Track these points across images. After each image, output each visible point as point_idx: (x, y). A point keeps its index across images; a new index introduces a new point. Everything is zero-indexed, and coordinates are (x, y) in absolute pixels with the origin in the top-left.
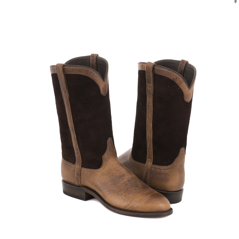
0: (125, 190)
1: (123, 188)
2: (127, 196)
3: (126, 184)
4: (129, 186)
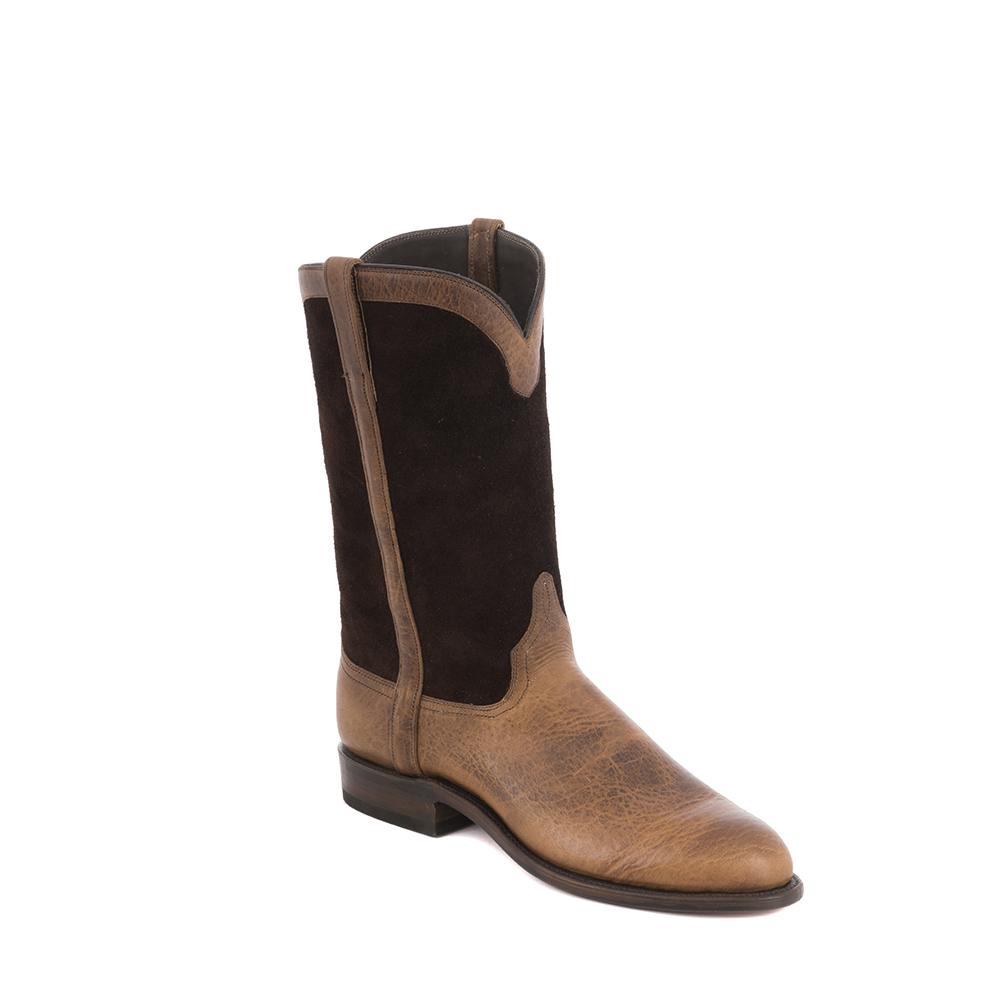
0: (606, 794)
1: (594, 787)
2: (611, 822)
3: (608, 769)
4: (619, 779)
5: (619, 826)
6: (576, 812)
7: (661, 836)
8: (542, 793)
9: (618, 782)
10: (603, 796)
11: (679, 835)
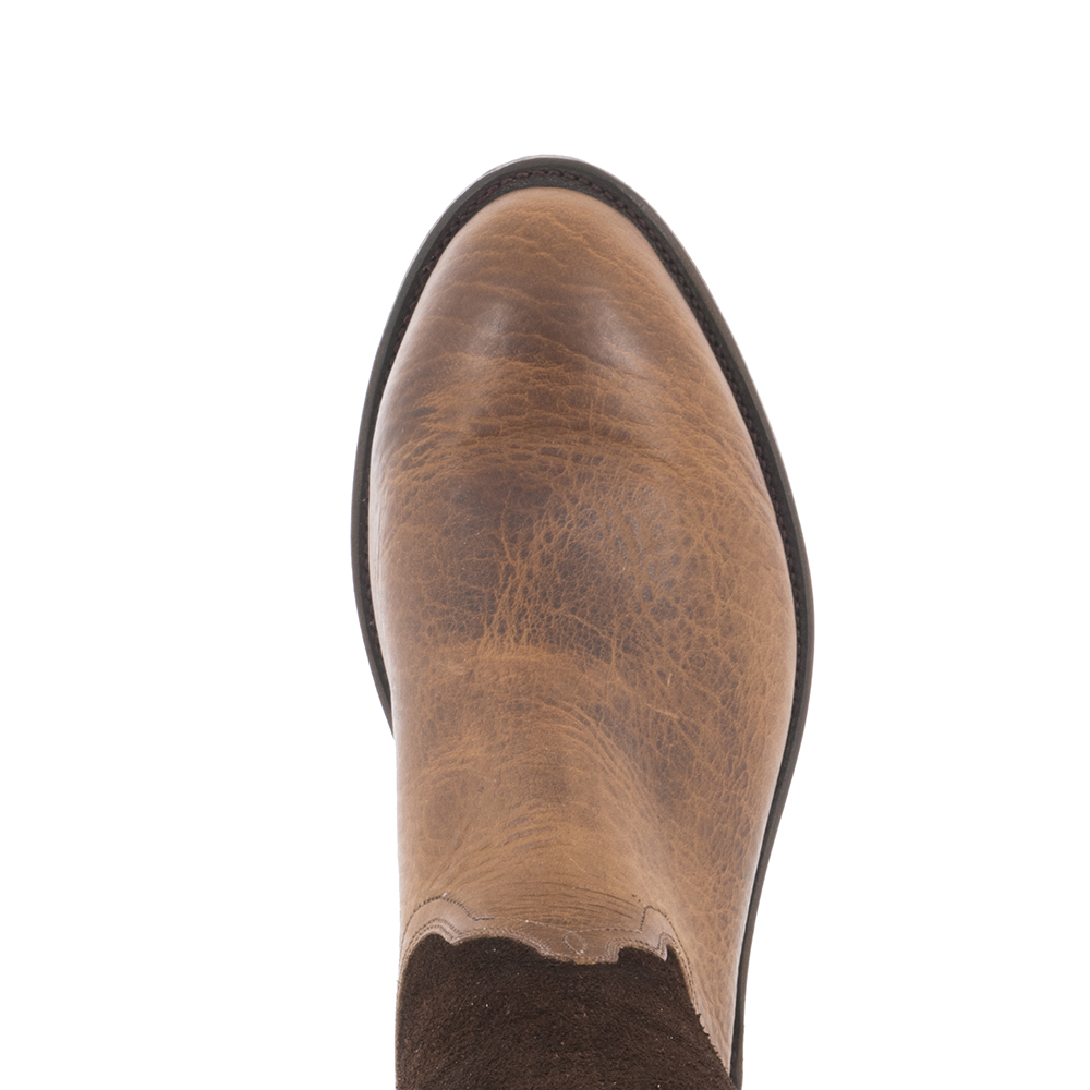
0: (676, 622)
1: (676, 657)
2: (723, 566)
3: (630, 657)
4: (630, 620)
5: (723, 544)
6: (734, 659)
7: (697, 443)
8: (730, 761)
9: (637, 619)
10: (682, 624)
11: (677, 406)
